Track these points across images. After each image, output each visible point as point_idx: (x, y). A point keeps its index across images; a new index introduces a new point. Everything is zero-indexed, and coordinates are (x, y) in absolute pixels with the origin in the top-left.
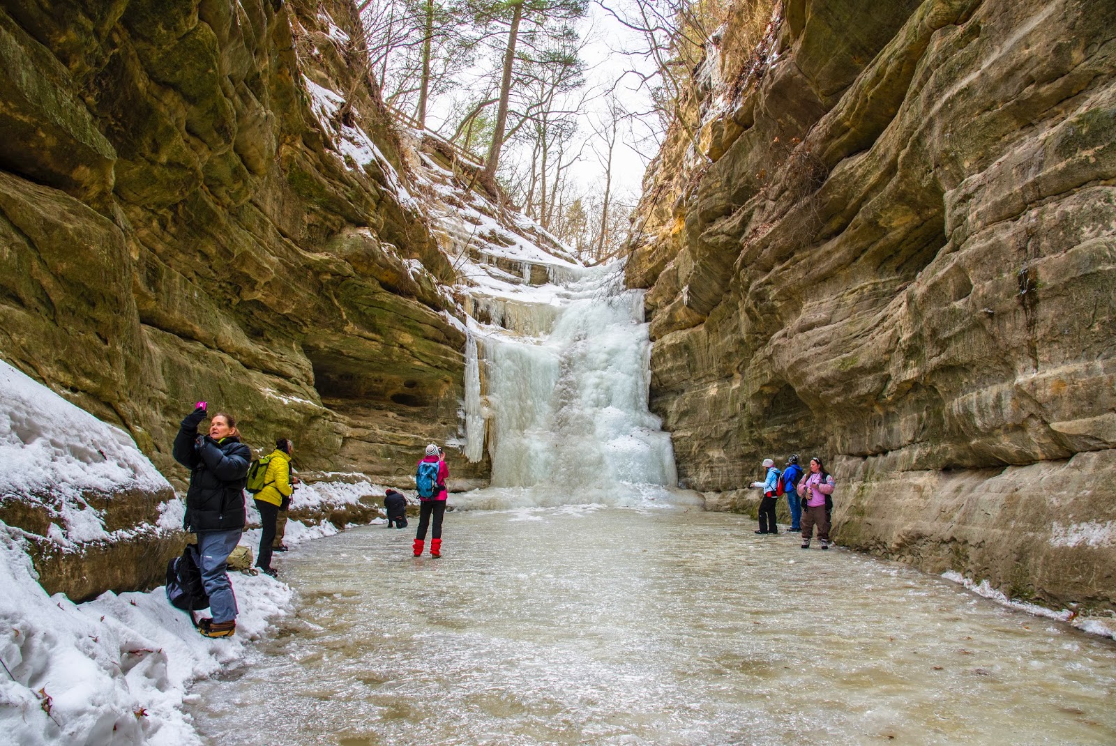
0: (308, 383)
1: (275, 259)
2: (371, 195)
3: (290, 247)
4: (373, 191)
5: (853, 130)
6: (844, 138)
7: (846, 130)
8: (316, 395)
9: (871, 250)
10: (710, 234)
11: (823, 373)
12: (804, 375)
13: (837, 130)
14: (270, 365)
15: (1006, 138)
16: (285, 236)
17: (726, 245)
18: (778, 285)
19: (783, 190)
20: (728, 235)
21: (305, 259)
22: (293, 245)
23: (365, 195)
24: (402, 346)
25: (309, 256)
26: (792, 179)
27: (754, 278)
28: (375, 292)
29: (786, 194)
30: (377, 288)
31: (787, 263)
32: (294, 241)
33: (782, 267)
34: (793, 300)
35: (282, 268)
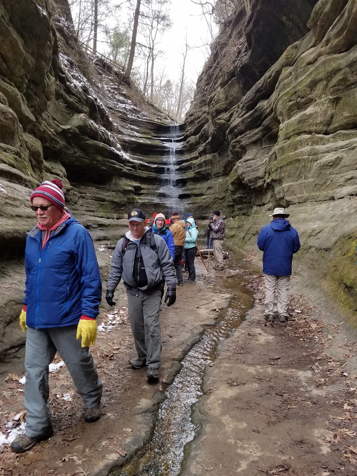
0: (65, 177)
1: (52, 130)
2: (84, 100)
3: (56, 124)
4: (85, 98)
5: (264, 91)
6: (261, 93)
7: (262, 91)
8: (68, 181)
9: (268, 135)
10: (219, 119)
11: (249, 178)
12: (244, 178)
13: (258, 91)
14: (53, 171)
15: (294, 111)
16: (55, 120)
17: (224, 124)
18: (240, 143)
19: (243, 106)
20: (225, 120)
21: (61, 128)
22: (58, 123)
23: (82, 100)
24: (97, 161)
25: (63, 127)
26: (246, 103)
27: (232, 139)
28: (87, 140)
29: (244, 108)
30: (88, 138)
31: (243, 135)
32: (58, 122)
33: (241, 137)
34: (244, 149)
35: (54, 133)
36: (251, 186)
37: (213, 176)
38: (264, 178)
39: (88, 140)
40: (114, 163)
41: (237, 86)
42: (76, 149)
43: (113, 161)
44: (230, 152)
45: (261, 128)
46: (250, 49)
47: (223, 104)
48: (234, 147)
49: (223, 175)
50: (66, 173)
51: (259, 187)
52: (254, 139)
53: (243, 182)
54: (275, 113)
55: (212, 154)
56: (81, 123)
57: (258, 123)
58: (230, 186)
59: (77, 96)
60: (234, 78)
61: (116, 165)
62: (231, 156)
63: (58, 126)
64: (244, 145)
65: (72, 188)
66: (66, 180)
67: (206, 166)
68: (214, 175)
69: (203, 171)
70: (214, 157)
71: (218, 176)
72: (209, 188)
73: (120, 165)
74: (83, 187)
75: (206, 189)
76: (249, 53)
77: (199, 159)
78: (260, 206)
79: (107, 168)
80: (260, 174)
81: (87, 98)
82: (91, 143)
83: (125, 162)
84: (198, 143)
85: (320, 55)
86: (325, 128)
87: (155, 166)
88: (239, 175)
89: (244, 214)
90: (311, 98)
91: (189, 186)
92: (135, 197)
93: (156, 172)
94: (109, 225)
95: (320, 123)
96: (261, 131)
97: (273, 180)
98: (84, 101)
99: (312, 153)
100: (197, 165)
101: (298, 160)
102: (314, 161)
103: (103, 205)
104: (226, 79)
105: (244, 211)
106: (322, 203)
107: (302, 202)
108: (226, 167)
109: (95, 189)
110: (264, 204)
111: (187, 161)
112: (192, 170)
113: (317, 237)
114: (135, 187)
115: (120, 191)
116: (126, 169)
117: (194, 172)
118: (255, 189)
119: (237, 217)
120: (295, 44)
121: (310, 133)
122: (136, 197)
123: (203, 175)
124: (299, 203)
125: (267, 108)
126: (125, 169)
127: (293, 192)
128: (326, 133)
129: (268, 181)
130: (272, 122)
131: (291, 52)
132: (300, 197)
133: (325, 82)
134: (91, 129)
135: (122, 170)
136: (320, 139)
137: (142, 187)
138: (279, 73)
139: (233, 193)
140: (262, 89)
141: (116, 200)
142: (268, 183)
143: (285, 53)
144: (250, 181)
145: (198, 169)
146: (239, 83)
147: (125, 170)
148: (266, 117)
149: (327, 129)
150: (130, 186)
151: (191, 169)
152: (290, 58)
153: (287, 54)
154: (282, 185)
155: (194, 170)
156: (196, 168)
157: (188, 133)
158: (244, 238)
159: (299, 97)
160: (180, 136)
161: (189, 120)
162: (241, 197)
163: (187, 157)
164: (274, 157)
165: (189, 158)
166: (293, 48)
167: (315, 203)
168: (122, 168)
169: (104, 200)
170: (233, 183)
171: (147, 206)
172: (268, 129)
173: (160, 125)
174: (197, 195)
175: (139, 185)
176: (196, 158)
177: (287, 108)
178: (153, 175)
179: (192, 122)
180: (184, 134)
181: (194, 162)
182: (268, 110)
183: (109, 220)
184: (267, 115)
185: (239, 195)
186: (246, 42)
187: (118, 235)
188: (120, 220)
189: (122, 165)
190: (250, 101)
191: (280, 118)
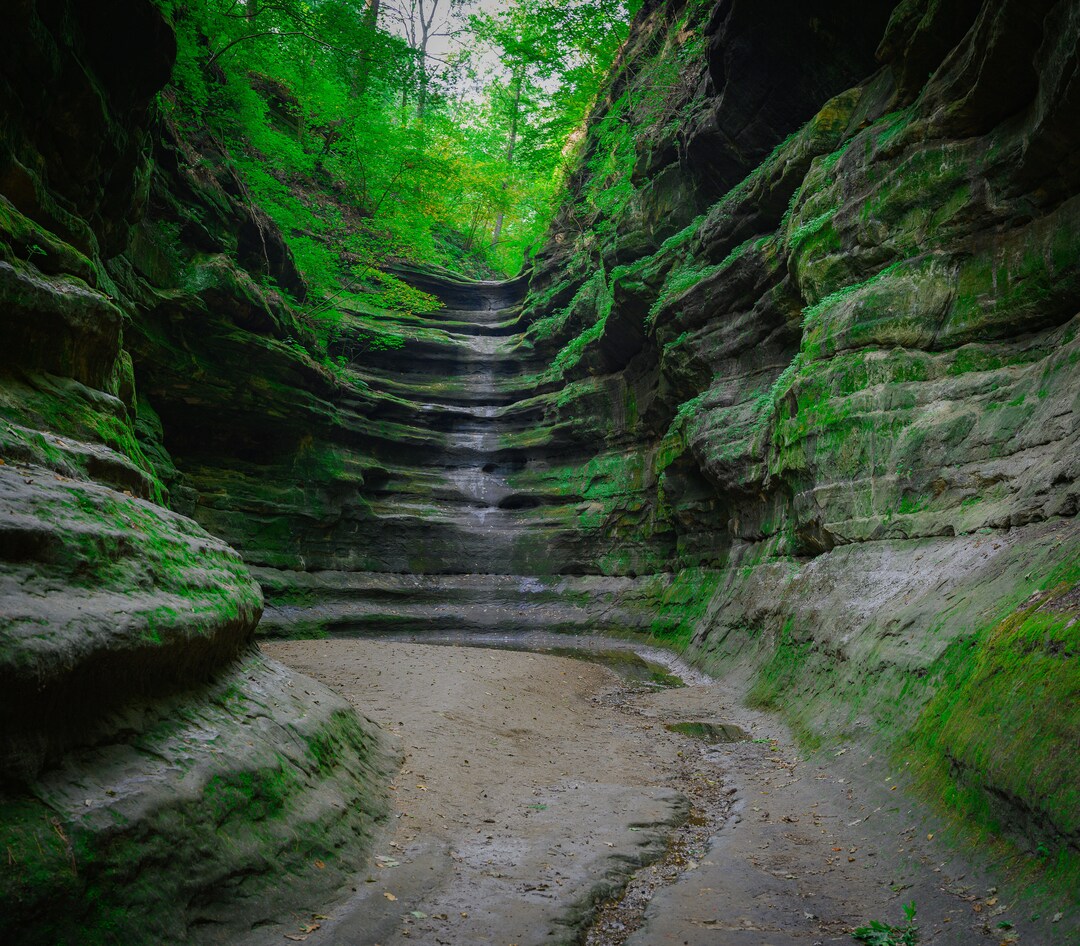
0: (159, 441)
1: (132, 305)
2: (226, 213)
3: (143, 287)
4: (227, 207)
5: (761, 212)
6: (753, 217)
7: (756, 210)
9: (773, 335)
10: (627, 278)
11: (721, 457)
12: (705, 456)
13: (744, 208)
15: (846, 281)
17: (643, 293)
18: (690, 354)
19: (701, 249)
20: (646, 283)
21: (157, 297)
22: (147, 284)
23: (220, 214)
24: (256, 393)
25: (161, 294)
26: (709, 241)
27: (669, 339)
28: (230, 331)
29: (704, 253)
30: (230, 325)
31: (699, 332)
32: (147, 279)
33: (693, 335)
34: (704, 373)
35: (137, 313)
36: (725, 482)
37: (609, 444)
38: (762, 460)
39: (233, 331)
40: (306, 401)
41: (682, 187)
42: (193, 359)
43: (304, 393)
44: (662, 376)
45: (753, 314)
46: (719, 91)
47: (640, 236)
48: (674, 362)
49: (640, 441)
50: (161, 432)
51: (748, 485)
52: (733, 343)
53: (702, 468)
54: (794, 278)
55: (606, 378)
56: (214, 283)
57: (745, 300)
58: (663, 477)
59: (205, 204)
60: (673, 165)
61: (313, 405)
62: (663, 387)
63: (149, 292)
64: (704, 360)
65: (179, 477)
66: (163, 450)
67: (587, 413)
68: (611, 439)
69: (578, 427)
70: (612, 386)
71: (625, 445)
72: (597, 480)
73: (321, 405)
74: (206, 471)
75: (588, 481)
76: (718, 101)
77: (566, 390)
78: (752, 540)
79: (284, 413)
80: (751, 446)
81: (234, 207)
82: (239, 339)
83: (339, 395)
84: (561, 340)
85: (910, 139)
86: (929, 335)
87: (429, 407)
88: (688, 448)
89: (704, 563)
90: (889, 250)
91: (534, 469)
92: (366, 502)
93: (431, 426)
94: (286, 589)
95: (917, 320)
96: (751, 322)
97: (787, 471)
98: (224, 219)
99: (895, 403)
100: (561, 409)
101: (857, 422)
102: (900, 424)
103: (267, 526)
104: (648, 163)
105: (706, 555)
106: (920, 542)
107: (869, 539)
108: (648, 417)
109: (243, 477)
110: (765, 537)
111: (528, 393)
112: (545, 422)
113: (901, 639)
114: (366, 473)
115: (319, 484)
116: (342, 417)
117: (550, 429)
118: (736, 491)
119: (683, 571)
120: (844, 95)
121: (889, 345)
122: (370, 504)
123: (577, 438)
124: (861, 540)
125: (770, 261)
126: (340, 417)
127: (842, 509)
128: (933, 348)
129: (776, 469)
130: (783, 300)
131: (836, 117)
132: (864, 523)
133: (925, 213)
134: (244, 301)
135: (328, 418)
136: (915, 365)
137: (389, 471)
138: (802, 167)
139: (672, 498)
140: (755, 204)
141: (307, 512)
142: (774, 477)
143: (818, 117)
144: (723, 465)
145: (562, 420)
146: (689, 180)
147: (339, 421)
148: (768, 285)
149: (934, 338)
150: (349, 468)
151: (541, 419)
152: (831, 132)
153: (823, 122)
154: (813, 486)
155: (549, 422)
156: (558, 418)
157: (531, 310)
158: (705, 634)
159: (857, 243)
160: (507, 318)
161: (535, 270)
162: (693, 510)
163: (529, 380)
164: (788, 404)
165: (535, 385)
166: (839, 106)
167: (903, 542)
168: (330, 414)
169: (271, 513)
170: (670, 469)
171: (403, 531)
172: (772, 318)
173: (445, 282)
174: (557, 501)
175: (378, 465)
176: (557, 386)
177: (825, 270)
178: (423, 434)
179: (543, 279)
180: (520, 312)
181: (551, 397)
182: (773, 268)
183: (287, 573)
184: (769, 280)
185: (690, 505)
186: (707, 73)
187: (312, 623)
188: (317, 574)
189: (329, 404)
190: (719, 236)
191: (806, 294)
